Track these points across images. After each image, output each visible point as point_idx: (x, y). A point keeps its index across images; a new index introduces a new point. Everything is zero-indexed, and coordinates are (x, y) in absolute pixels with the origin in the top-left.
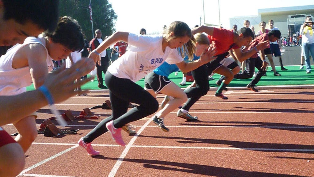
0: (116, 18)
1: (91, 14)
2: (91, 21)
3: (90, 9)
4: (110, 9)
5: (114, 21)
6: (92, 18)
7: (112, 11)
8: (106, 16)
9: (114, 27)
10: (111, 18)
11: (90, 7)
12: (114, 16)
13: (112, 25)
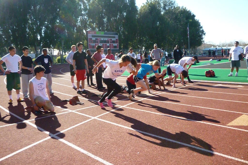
0: (205, 34)
1: (188, 33)
2: (188, 37)
3: (188, 30)
4: (201, 29)
5: (203, 36)
6: (189, 35)
7: (203, 31)
8: (199, 33)
9: (203, 40)
10: (202, 34)
11: (188, 28)
12: (203, 33)
13: (202, 38)
